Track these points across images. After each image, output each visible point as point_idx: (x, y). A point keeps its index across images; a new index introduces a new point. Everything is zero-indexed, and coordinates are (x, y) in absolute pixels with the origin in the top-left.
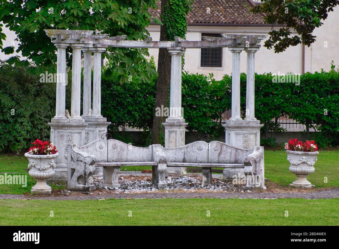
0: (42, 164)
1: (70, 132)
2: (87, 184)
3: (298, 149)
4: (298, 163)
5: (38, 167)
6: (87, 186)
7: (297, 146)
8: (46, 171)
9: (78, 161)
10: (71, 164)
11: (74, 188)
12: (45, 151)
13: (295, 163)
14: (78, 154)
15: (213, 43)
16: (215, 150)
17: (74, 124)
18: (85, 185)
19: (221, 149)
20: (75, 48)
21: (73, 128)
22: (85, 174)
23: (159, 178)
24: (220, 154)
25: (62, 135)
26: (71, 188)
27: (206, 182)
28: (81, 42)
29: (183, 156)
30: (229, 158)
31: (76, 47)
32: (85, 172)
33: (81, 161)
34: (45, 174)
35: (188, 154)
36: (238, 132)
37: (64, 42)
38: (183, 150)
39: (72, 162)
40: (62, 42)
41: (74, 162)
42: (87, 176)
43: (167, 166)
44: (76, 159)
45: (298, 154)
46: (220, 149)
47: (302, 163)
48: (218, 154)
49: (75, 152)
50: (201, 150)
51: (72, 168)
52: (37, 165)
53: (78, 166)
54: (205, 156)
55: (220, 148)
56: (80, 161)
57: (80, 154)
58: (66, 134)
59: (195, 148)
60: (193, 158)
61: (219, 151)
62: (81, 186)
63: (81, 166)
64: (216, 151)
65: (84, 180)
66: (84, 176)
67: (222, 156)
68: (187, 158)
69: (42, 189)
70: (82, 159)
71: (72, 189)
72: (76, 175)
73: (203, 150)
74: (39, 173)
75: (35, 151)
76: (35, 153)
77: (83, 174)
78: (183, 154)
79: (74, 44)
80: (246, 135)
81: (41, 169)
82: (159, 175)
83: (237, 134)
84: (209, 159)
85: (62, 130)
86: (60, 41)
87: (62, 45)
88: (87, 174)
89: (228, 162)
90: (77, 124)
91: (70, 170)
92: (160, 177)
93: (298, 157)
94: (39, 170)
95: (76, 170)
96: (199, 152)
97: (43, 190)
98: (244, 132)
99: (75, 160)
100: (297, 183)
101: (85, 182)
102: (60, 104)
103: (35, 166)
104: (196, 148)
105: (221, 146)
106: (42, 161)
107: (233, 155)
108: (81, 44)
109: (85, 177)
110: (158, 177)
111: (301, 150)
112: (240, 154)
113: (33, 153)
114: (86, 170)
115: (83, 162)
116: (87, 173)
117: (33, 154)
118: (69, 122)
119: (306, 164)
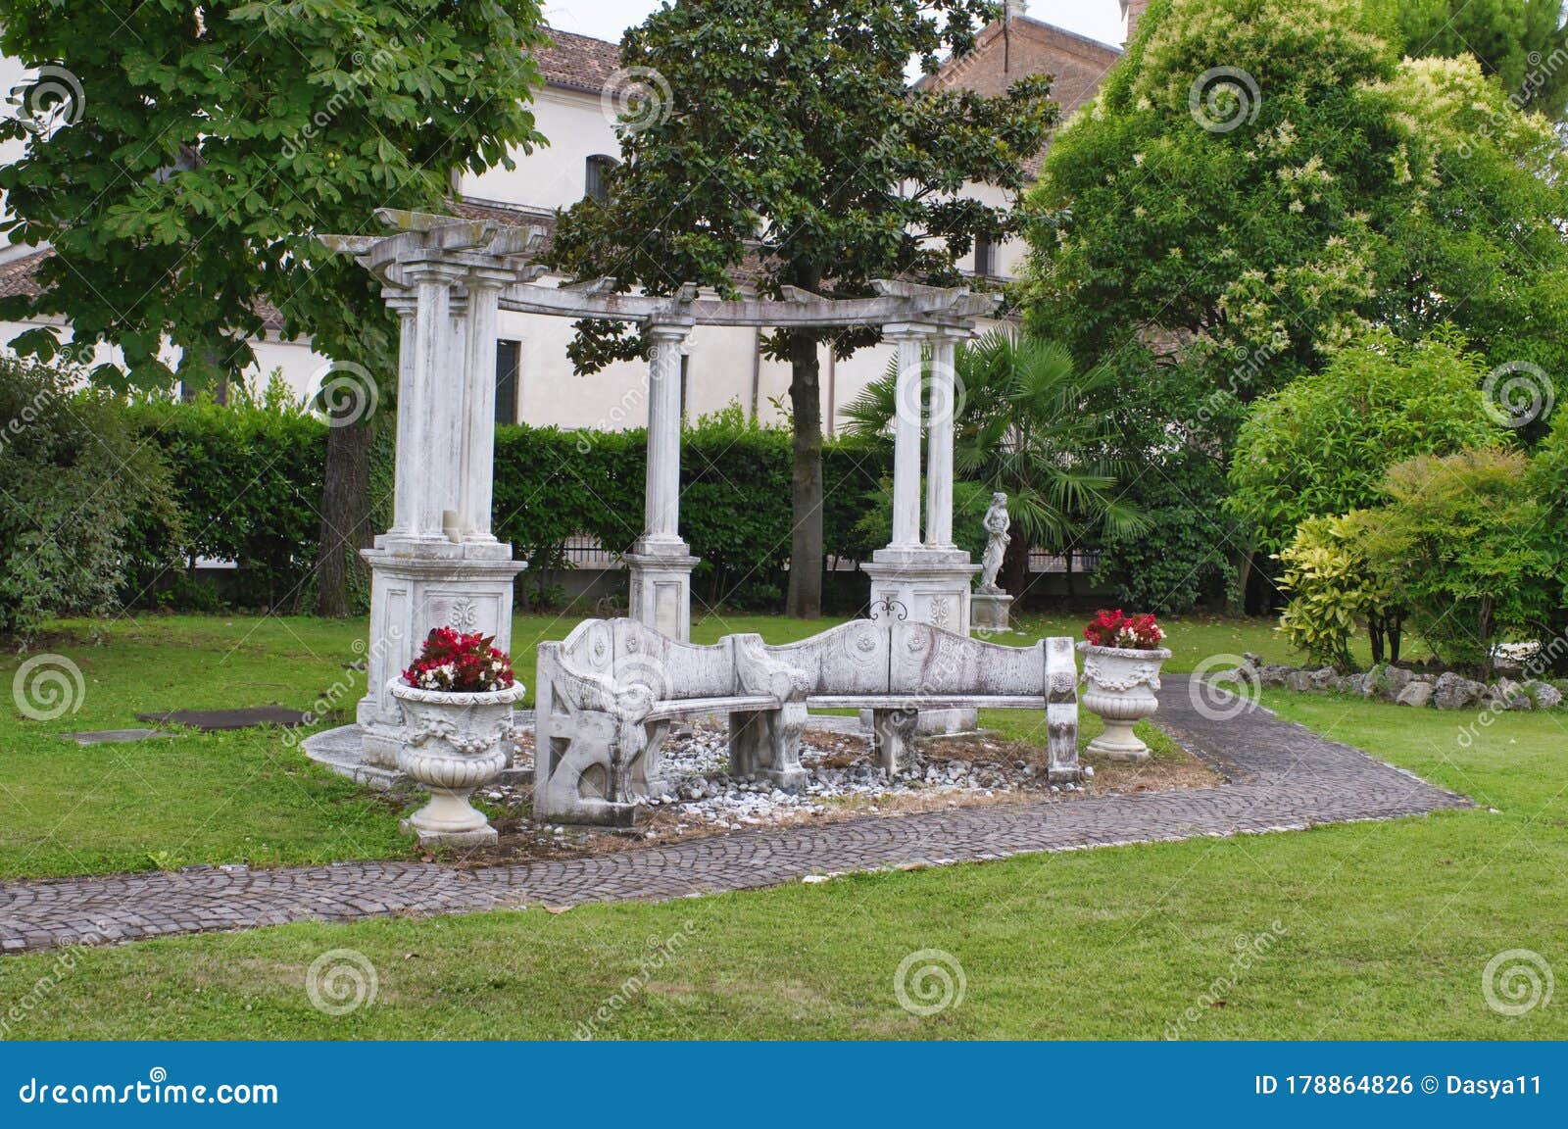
0: (474, 729)
1: (466, 594)
2: (619, 796)
3: (1126, 643)
4: (1127, 685)
5: (459, 740)
6: (624, 805)
7: (1123, 632)
8: (485, 756)
9: (584, 708)
10: (552, 719)
11: (562, 811)
12: (482, 675)
13: (1117, 684)
14: (584, 680)
15: (802, 310)
16: (912, 651)
17: (484, 564)
18: (613, 799)
19: (932, 646)
20: (485, 287)
21: (475, 578)
22: (616, 759)
23: (784, 754)
24: (927, 662)
25: (440, 603)
26: (551, 813)
27: (901, 758)
28: (507, 266)
29: (817, 672)
30: (957, 677)
31: (487, 283)
32: (617, 752)
33: (602, 710)
34: (481, 765)
35: (832, 665)
36: (921, 587)
37: (452, 260)
38: (817, 653)
39: (558, 714)
40: (447, 259)
41: (566, 711)
42: (621, 768)
43: (810, 711)
44: (577, 701)
45: (1134, 659)
46: (927, 646)
47: (1139, 684)
48: (921, 663)
49: (571, 675)
50: (870, 649)
51: (556, 735)
52: (454, 733)
53: (587, 729)
54: (882, 669)
55: (929, 640)
56: (595, 709)
57: (594, 683)
58: (453, 600)
59: (851, 646)
60: (846, 679)
61: (925, 653)
62: (596, 804)
63: (601, 728)
64: (916, 654)
65: (609, 783)
66: (608, 766)
67: (935, 669)
68: (830, 680)
69: (466, 825)
70: (603, 702)
71: (555, 816)
72: (572, 761)
73: (875, 651)
74: (460, 766)
75: (445, 676)
76: (443, 684)
77: (606, 758)
78: (818, 664)
79: (483, 269)
80: (940, 597)
81: (470, 748)
82: (783, 741)
83: (918, 595)
84: (893, 679)
85: (439, 587)
86: (440, 257)
87: (445, 269)
88: (626, 757)
89: (955, 687)
90: (491, 564)
91: (548, 743)
92: (784, 748)
93: (1131, 664)
94: (463, 751)
95: (576, 744)
96: (865, 656)
97: (468, 830)
98: (936, 587)
99: (570, 706)
100: (1117, 747)
101: (614, 789)
102: (429, 489)
103: (449, 736)
104: (853, 643)
105: (932, 635)
106: (478, 718)
107: (971, 665)
108: (506, 271)
109: (614, 772)
110: (779, 747)
111: (1138, 646)
112: (996, 663)
113: (437, 684)
114: (622, 745)
115: (606, 715)
116: (622, 757)
117: (438, 689)
118: (463, 558)
119: (1146, 688)
